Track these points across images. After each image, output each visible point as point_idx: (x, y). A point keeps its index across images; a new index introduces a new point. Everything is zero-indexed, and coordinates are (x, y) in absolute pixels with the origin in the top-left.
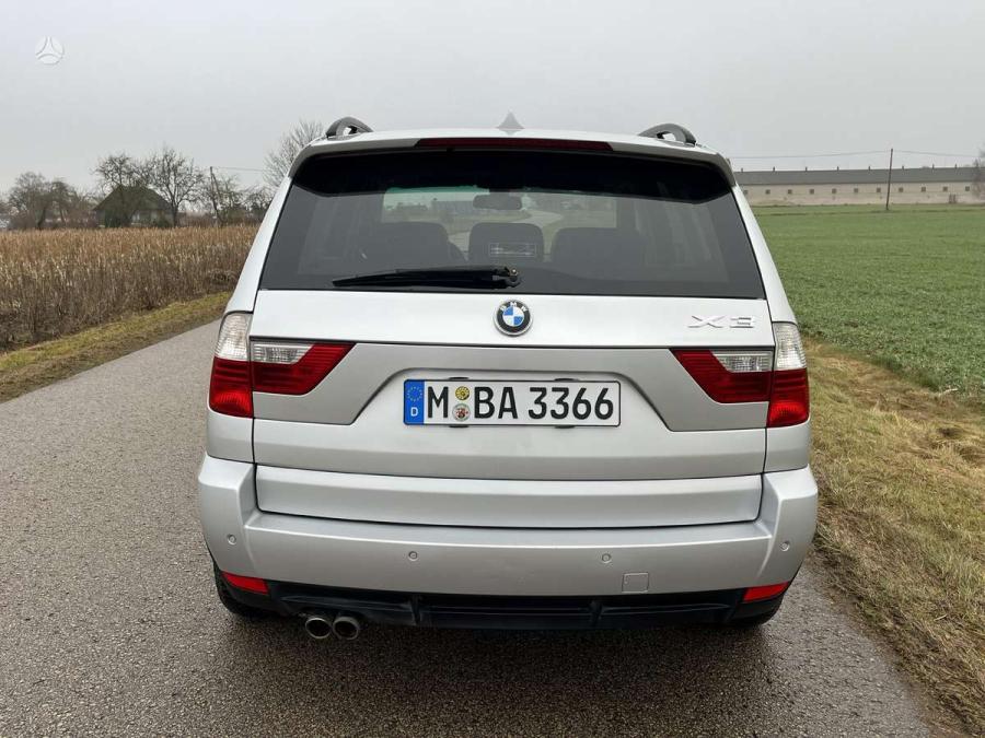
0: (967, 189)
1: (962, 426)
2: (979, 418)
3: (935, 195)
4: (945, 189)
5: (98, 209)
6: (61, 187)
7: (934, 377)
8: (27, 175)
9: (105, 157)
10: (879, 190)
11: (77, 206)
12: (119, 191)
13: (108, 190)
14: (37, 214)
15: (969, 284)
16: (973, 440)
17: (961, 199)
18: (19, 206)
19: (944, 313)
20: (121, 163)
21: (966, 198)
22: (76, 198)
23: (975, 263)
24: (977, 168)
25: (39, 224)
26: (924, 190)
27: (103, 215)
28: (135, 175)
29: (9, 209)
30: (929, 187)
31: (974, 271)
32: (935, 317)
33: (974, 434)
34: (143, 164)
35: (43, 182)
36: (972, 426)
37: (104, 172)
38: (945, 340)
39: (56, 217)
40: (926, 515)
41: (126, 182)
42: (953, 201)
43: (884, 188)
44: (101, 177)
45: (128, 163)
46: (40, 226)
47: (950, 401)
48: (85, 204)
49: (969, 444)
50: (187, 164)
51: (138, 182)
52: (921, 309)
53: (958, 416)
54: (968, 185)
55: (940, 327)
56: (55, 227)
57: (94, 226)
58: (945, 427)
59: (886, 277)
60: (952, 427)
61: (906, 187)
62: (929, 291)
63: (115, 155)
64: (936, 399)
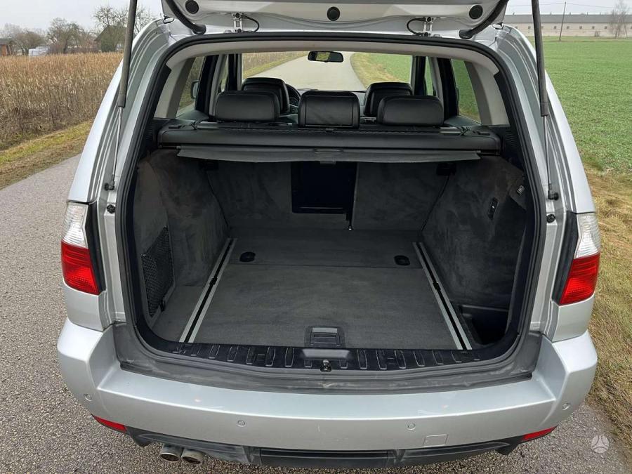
0: (606, 28)
1: (620, 197)
2: (629, 191)
3: (587, 31)
4: (593, 28)
5: (97, 40)
6: (76, 27)
7: (599, 160)
8: (57, 19)
9: (98, 8)
10: (555, 27)
11: (85, 38)
12: (108, 28)
13: (101, 29)
14: (63, 43)
15: (612, 92)
16: (627, 209)
17: (602, 34)
18: (52, 39)
19: (599, 111)
20: (108, 11)
21: (605, 33)
22: (84, 34)
23: (613, 77)
24: (613, 15)
25: (65, 50)
26: (581, 28)
27: (100, 44)
28: (116, 18)
29: (47, 41)
30: (584, 26)
31: (613, 83)
32: (594, 115)
33: (628, 204)
34: (121, 12)
35: (66, 24)
36: (626, 198)
37: (99, 18)
38: (602, 131)
39: (74, 45)
40: (618, 288)
41: (112, 23)
42: (597, 36)
43: (559, 26)
44: (97, 20)
45: (112, 11)
46: (65, 52)
47: (611, 178)
48: (89, 37)
49: (626, 212)
50: (146, 11)
51: (119, 23)
52: (585, 109)
53: (616, 190)
54: (606, 25)
55: (599, 122)
56: (73, 51)
57: (95, 51)
58: (609, 198)
59: (563, 86)
60: (614, 198)
61: (571, 26)
62: (589, 96)
63: (104, 6)
64: (602, 176)
